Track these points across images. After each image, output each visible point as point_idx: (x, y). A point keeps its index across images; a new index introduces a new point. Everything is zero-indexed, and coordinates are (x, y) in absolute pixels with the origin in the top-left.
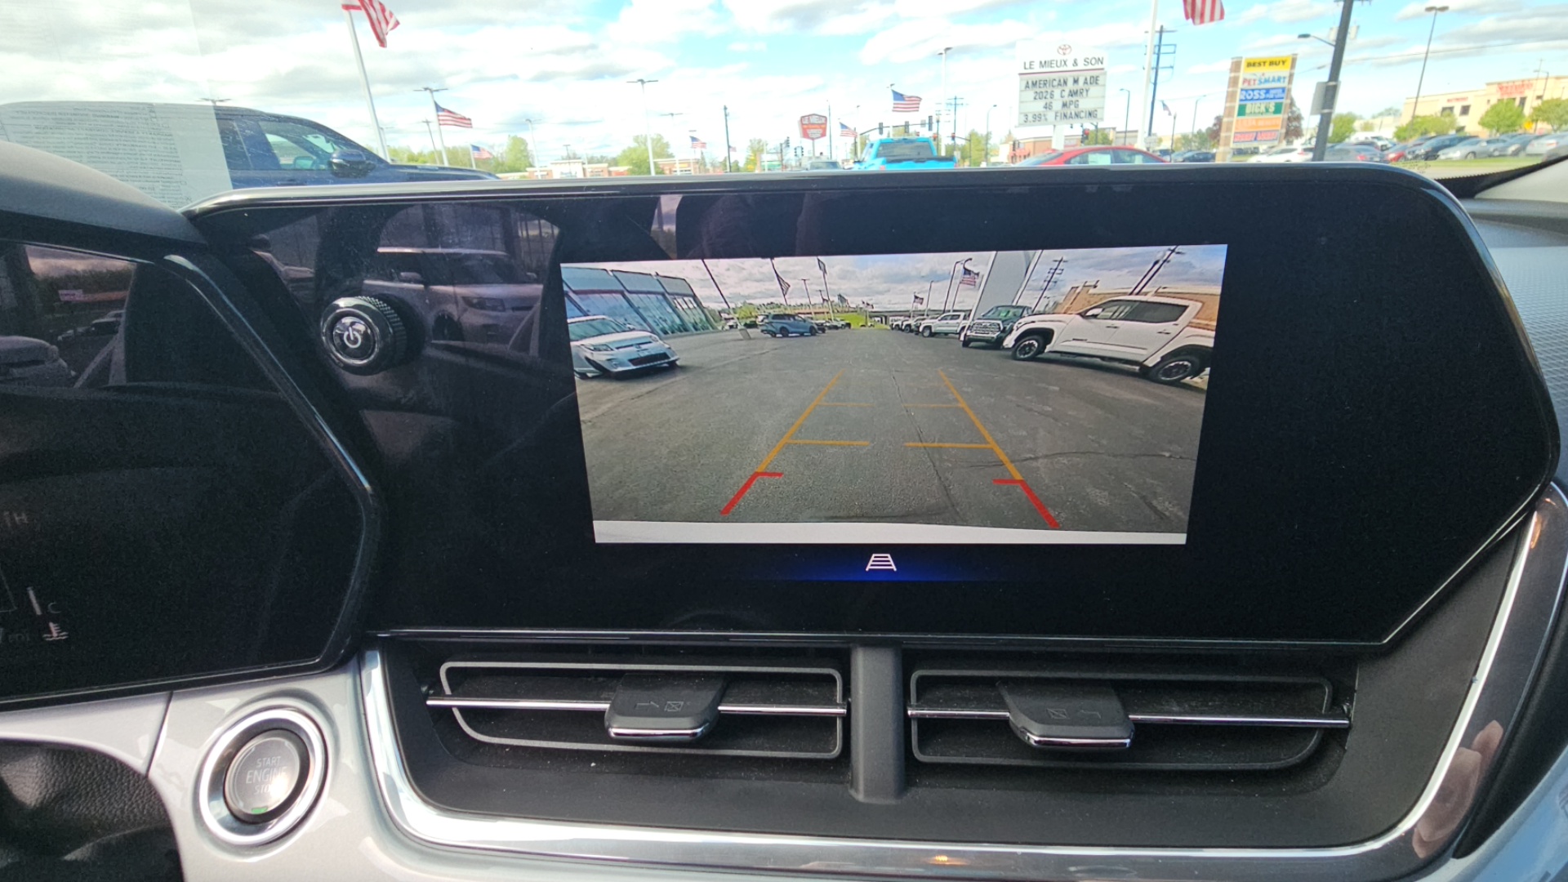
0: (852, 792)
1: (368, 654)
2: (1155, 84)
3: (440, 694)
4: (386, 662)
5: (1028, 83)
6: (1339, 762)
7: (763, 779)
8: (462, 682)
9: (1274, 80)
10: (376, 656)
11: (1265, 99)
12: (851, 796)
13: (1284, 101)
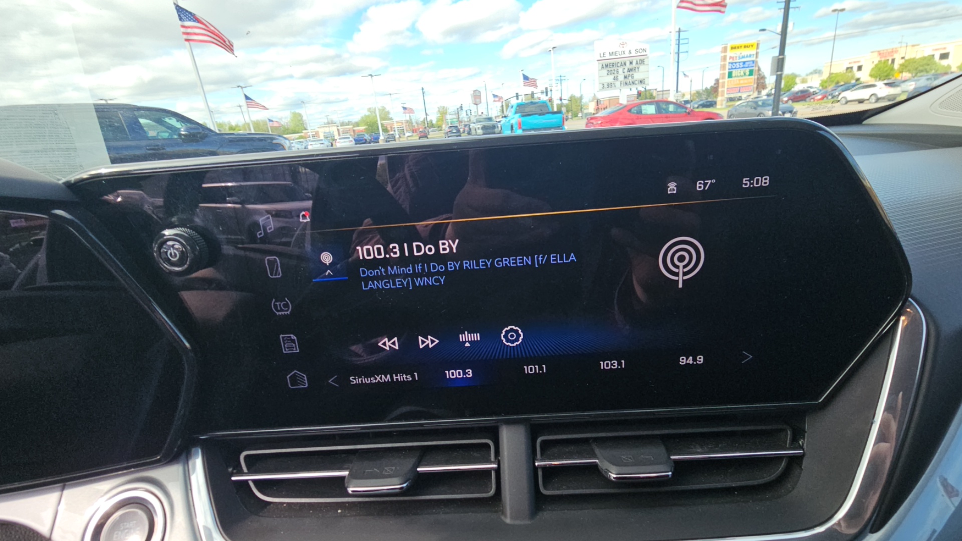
0: (503, 517)
1: (193, 450)
3: (241, 473)
4: (205, 455)
5: (603, 65)
6: (799, 477)
7: (447, 513)
8: (255, 464)
9: (747, 56)
10: (198, 452)
11: (743, 67)
12: (502, 520)
13: (754, 68)
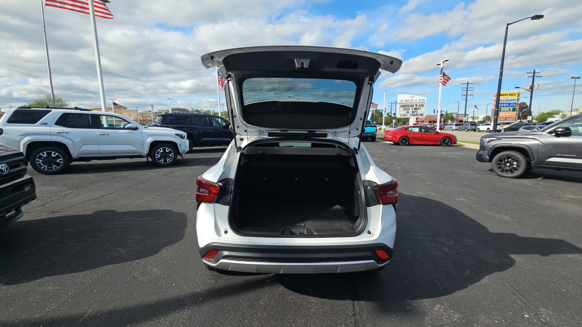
2: (466, 100)
9: (511, 100)
11: (508, 106)
13: (516, 107)
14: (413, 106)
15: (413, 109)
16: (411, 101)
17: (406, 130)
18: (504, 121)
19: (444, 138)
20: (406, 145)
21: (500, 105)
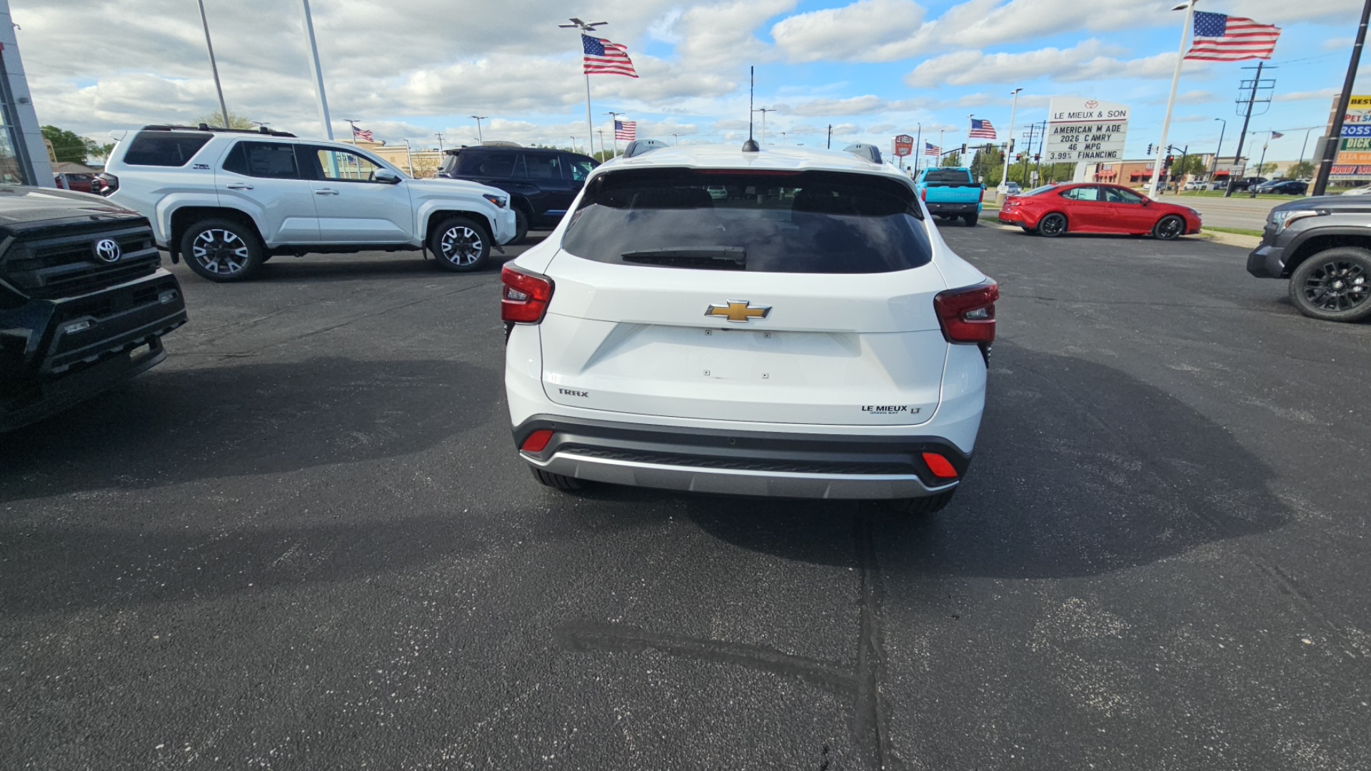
14: (1090, 129)
15: (1089, 138)
16: (1085, 116)
17: (1061, 194)
18: (1348, 176)
19: (1166, 218)
20: (1057, 234)
21: (1347, 131)
